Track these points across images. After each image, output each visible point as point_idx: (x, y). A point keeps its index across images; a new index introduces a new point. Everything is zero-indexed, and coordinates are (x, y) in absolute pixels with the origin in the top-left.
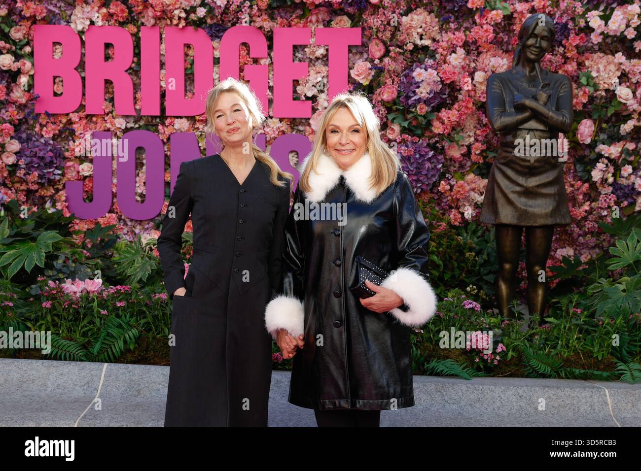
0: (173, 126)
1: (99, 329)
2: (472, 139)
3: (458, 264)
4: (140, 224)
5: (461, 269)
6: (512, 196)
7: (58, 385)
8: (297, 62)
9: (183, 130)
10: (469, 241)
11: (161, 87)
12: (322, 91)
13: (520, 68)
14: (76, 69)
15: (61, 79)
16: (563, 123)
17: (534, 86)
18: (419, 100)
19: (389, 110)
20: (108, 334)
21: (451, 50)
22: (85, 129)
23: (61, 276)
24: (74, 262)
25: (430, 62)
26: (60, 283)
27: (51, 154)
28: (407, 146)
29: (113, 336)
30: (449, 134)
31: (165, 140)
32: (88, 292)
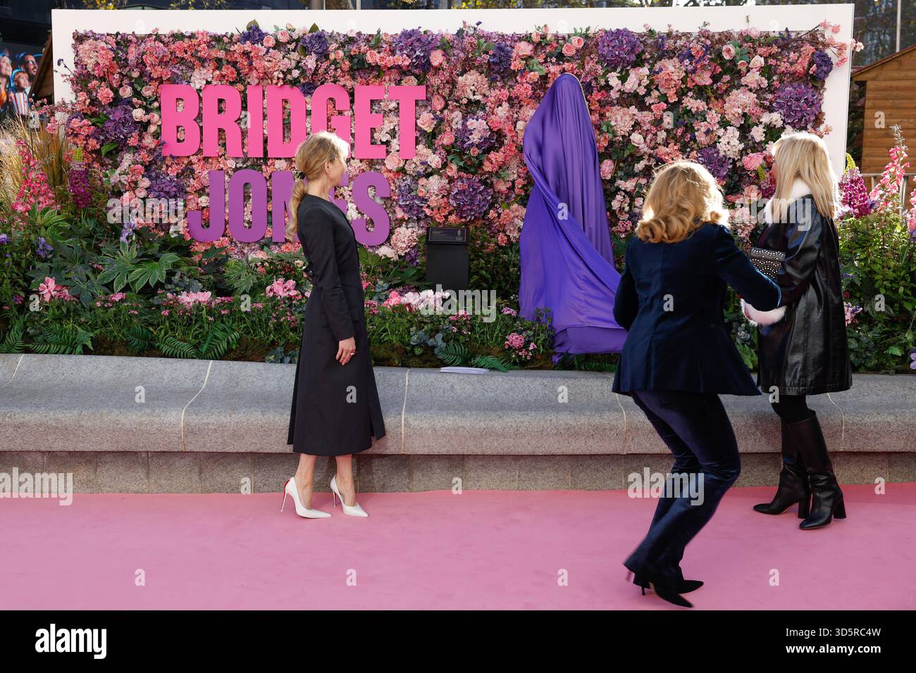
0: (274, 166)
1: (208, 333)
2: (516, 176)
3: (505, 278)
4: (248, 246)
5: (506, 281)
7: (173, 378)
8: (374, 113)
9: (281, 169)
10: (513, 259)
11: (264, 134)
12: (394, 137)
14: (195, 120)
15: (183, 128)
18: (472, 145)
19: (449, 152)
20: (215, 337)
21: (499, 103)
22: (203, 169)
23: (178, 289)
24: (189, 278)
25: (481, 113)
26: (177, 295)
27: (175, 189)
29: (218, 339)
31: (268, 177)
32: (200, 303)
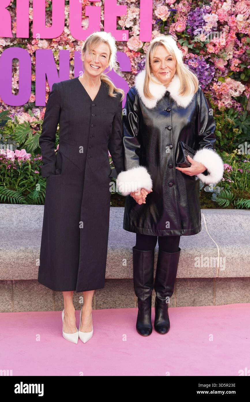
0: (37, 45)
4: (14, 109)
9: (44, 48)
11: (29, 19)
12: (135, 24)
19: (180, 37)
28: (193, 61)
30: (218, 53)
31: (32, 54)
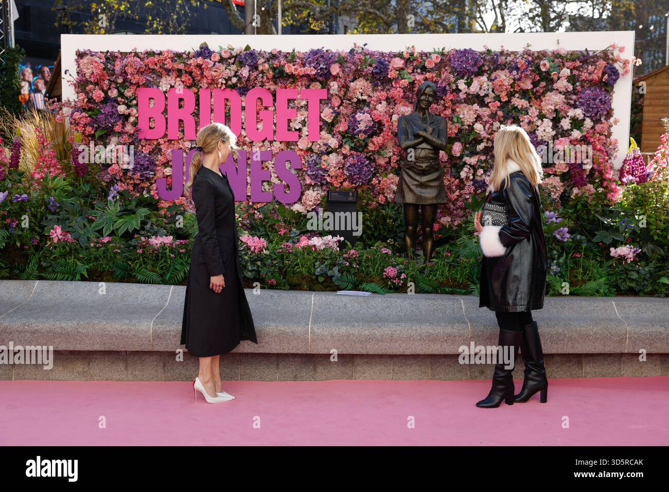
1: (170, 266)
2: (391, 154)
3: (383, 227)
5: (385, 229)
6: (413, 187)
7: (145, 298)
8: (290, 109)
10: (390, 213)
12: (305, 126)
13: (417, 113)
14: (162, 113)
15: (153, 119)
16: (441, 145)
17: (425, 123)
18: (360, 131)
19: (344, 137)
20: (175, 269)
21: (379, 102)
22: (167, 148)
23: (149, 234)
24: (157, 226)
25: (366, 109)
26: (148, 238)
27: (147, 163)
28: (353, 158)
29: (177, 270)
30: (378, 151)
32: (164, 244)
